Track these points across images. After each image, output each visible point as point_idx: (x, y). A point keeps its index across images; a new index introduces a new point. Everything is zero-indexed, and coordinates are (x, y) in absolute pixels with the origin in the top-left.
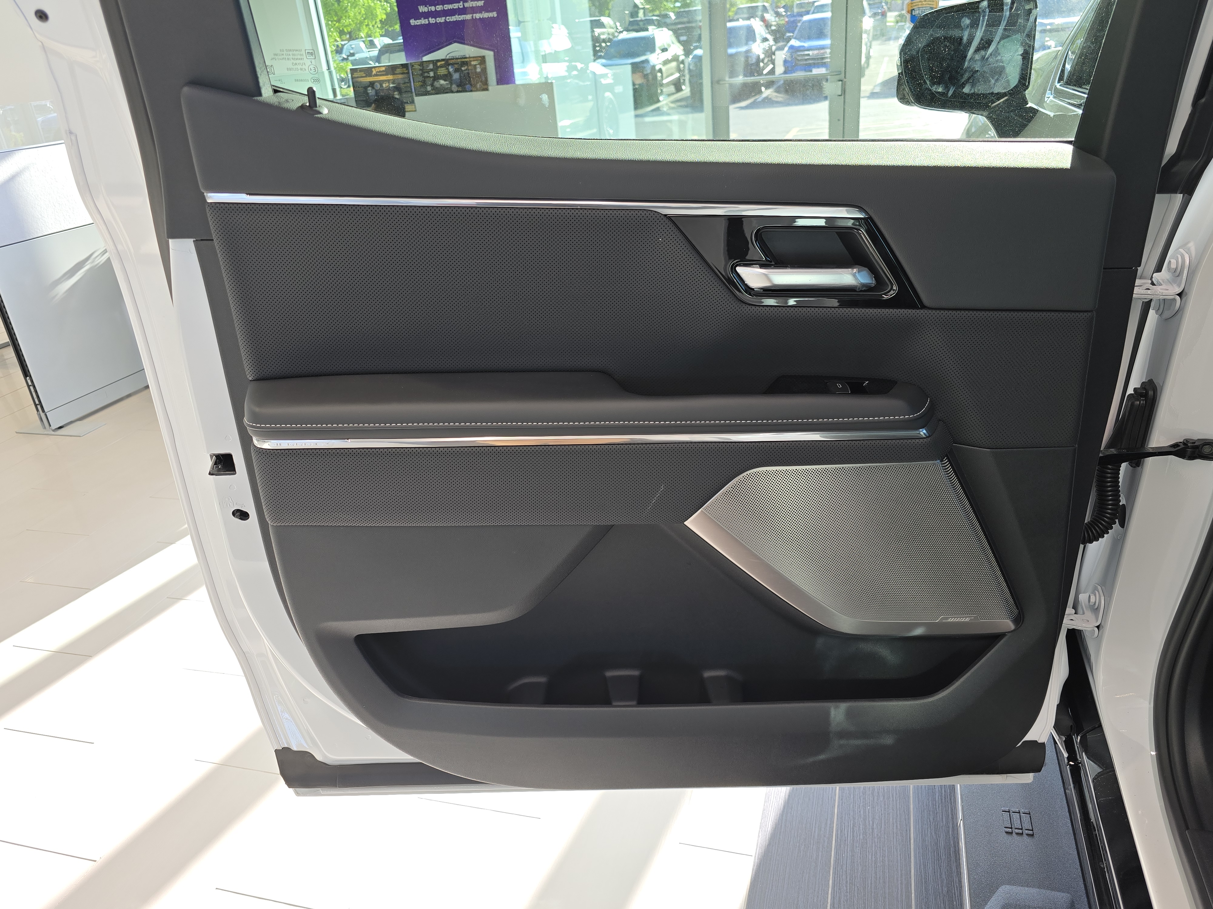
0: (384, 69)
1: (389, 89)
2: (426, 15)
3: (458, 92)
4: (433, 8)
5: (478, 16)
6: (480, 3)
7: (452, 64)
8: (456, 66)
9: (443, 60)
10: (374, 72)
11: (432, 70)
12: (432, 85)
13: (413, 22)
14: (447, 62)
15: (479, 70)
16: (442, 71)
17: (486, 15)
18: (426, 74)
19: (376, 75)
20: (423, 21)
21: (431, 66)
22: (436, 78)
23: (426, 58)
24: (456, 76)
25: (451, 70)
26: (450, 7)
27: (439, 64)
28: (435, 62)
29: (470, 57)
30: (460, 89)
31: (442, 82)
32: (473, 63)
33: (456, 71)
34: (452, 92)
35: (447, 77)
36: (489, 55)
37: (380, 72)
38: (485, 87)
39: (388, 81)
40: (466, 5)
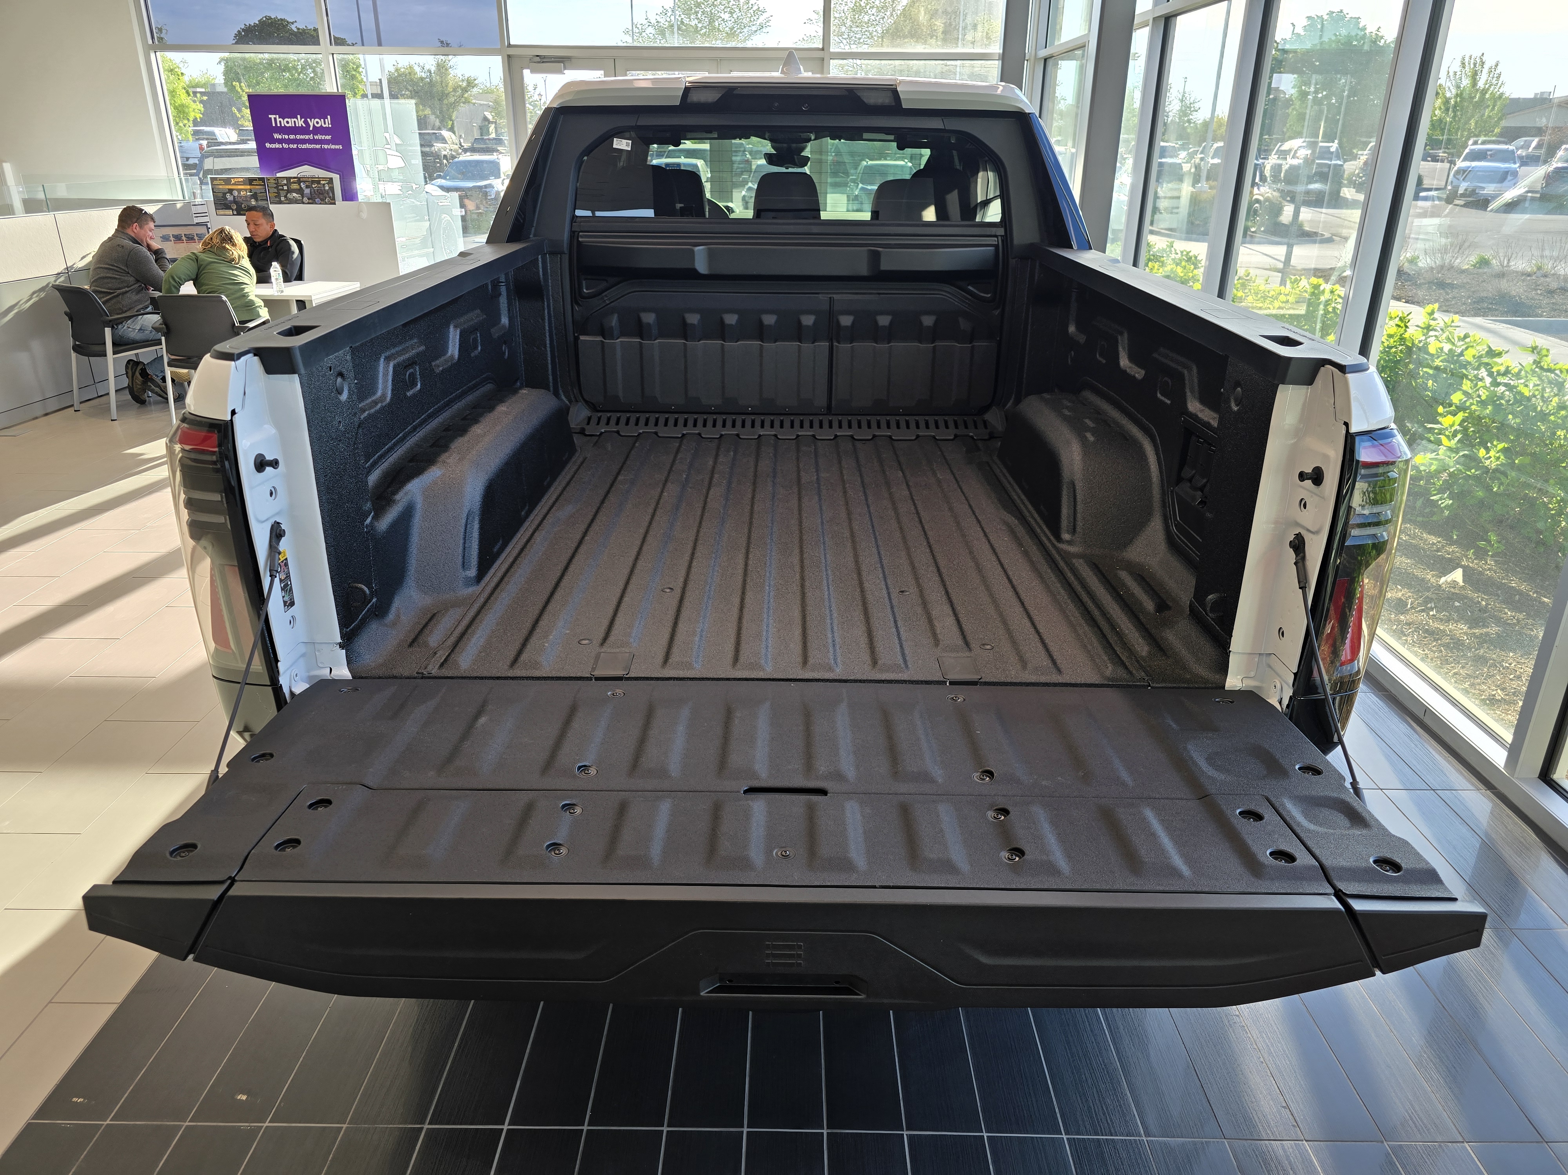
0: (242, 180)
1: (246, 197)
2: (280, 141)
3: (308, 203)
4: (286, 137)
5: (326, 147)
6: (328, 137)
7: (304, 182)
8: (307, 183)
9: (294, 178)
10: (233, 182)
11: (285, 185)
12: (285, 197)
13: (268, 145)
14: (299, 180)
15: (327, 188)
16: (295, 186)
17: (333, 147)
18: (280, 188)
19: (233, 184)
20: (277, 146)
21: (285, 182)
22: (289, 191)
23: (279, 175)
24: (307, 191)
25: (303, 185)
26: (302, 137)
27: (292, 180)
28: (288, 179)
29: (318, 178)
30: (310, 201)
31: (294, 195)
32: (322, 182)
33: (307, 187)
34: (303, 203)
35: (300, 191)
36: (336, 178)
37: (239, 182)
38: (333, 201)
39: (246, 190)
40: (316, 137)
